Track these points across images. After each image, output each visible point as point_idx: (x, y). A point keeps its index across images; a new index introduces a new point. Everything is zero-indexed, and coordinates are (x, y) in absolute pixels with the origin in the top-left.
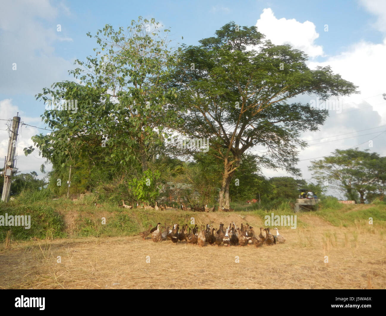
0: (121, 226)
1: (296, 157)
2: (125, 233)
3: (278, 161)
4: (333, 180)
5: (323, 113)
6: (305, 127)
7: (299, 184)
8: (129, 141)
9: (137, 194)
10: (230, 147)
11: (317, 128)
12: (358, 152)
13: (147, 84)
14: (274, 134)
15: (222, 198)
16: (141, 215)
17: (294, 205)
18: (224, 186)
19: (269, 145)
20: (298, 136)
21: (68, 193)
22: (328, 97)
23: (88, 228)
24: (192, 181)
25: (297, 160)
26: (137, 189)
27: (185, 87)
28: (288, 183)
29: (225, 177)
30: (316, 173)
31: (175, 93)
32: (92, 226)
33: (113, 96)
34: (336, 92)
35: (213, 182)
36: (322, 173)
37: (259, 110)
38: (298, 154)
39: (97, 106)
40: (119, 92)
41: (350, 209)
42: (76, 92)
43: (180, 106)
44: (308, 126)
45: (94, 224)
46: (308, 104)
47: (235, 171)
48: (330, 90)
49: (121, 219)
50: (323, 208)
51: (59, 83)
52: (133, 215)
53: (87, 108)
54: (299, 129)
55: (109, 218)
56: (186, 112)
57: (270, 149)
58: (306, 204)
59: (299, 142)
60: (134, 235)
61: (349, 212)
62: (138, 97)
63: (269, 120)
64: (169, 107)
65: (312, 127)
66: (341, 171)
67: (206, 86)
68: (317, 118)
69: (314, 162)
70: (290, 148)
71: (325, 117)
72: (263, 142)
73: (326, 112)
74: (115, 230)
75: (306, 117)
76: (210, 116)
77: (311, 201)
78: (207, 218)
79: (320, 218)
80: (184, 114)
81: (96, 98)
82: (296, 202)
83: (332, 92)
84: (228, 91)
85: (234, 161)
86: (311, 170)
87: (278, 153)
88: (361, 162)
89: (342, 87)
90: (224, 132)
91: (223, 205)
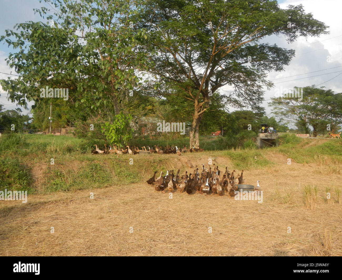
0: (93, 176)
1: (261, 96)
2: (97, 184)
3: (243, 100)
4: (291, 115)
5: (290, 54)
6: (270, 67)
7: (257, 117)
8: (100, 85)
9: (110, 138)
10: (200, 89)
11: (282, 68)
12: (315, 89)
13: (115, 25)
14: (241, 74)
15: (192, 138)
16: (113, 163)
17: (256, 138)
18: (194, 126)
19: (236, 85)
20: (265, 76)
21: (50, 128)
22: (296, 37)
23: (58, 181)
24: (163, 117)
25: (262, 99)
26: (109, 133)
27: (155, 28)
28: (247, 116)
29: (195, 117)
30: (275, 108)
31: (145, 34)
32: (61, 178)
33: (82, 38)
34: (305, 32)
35: (182, 118)
36: (281, 109)
37: (229, 52)
38: (264, 94)
39: (64, 48)
40: (88, 33)
41: (307, 143)
42: (41, 34)
43: (150, 48)
44: (273, 66)
45: (64, 176)
46: (275, 44)
47: (205, 112)
48: (299, 30)
49: (92, 169)
50: (283, 143)
51: (22, 24)
52: (105, 164)
53: (53, 51)
54: (265, 69)
55: (80, 168)
56: (157, 54)
57: (237, 88)
58: (266, 138)
59: (266, 83)
60: (106, 187)
61: (307, 146)
62: (106, 39)
63: (236, 61)
64: (140, 49)
65: (277, 67)
66: (298, 106)
67: (177, 26)
68: (283, 58)
69: (274, 99)
70: (256, 88)
71: (291, 58)
72: (230, 82)
73: (292, 52)
74: (86, 181)
75: (273, 58)
76: (180, 57)
77: (271, 136)
78: (179, 162)
79: (284, 155)
80: (154, 56)
81: (63, 40)
82: (258, 136)
83: (301, 33)
84: (200, 32)
85: (203, 102)
86: (270, 106)
87: (244, 93)
88: (316, 98)
89: (312, 27)
90: (194, 72)
91: (193, 145)
